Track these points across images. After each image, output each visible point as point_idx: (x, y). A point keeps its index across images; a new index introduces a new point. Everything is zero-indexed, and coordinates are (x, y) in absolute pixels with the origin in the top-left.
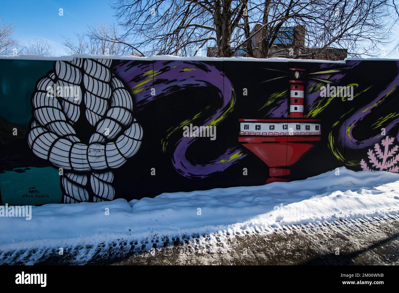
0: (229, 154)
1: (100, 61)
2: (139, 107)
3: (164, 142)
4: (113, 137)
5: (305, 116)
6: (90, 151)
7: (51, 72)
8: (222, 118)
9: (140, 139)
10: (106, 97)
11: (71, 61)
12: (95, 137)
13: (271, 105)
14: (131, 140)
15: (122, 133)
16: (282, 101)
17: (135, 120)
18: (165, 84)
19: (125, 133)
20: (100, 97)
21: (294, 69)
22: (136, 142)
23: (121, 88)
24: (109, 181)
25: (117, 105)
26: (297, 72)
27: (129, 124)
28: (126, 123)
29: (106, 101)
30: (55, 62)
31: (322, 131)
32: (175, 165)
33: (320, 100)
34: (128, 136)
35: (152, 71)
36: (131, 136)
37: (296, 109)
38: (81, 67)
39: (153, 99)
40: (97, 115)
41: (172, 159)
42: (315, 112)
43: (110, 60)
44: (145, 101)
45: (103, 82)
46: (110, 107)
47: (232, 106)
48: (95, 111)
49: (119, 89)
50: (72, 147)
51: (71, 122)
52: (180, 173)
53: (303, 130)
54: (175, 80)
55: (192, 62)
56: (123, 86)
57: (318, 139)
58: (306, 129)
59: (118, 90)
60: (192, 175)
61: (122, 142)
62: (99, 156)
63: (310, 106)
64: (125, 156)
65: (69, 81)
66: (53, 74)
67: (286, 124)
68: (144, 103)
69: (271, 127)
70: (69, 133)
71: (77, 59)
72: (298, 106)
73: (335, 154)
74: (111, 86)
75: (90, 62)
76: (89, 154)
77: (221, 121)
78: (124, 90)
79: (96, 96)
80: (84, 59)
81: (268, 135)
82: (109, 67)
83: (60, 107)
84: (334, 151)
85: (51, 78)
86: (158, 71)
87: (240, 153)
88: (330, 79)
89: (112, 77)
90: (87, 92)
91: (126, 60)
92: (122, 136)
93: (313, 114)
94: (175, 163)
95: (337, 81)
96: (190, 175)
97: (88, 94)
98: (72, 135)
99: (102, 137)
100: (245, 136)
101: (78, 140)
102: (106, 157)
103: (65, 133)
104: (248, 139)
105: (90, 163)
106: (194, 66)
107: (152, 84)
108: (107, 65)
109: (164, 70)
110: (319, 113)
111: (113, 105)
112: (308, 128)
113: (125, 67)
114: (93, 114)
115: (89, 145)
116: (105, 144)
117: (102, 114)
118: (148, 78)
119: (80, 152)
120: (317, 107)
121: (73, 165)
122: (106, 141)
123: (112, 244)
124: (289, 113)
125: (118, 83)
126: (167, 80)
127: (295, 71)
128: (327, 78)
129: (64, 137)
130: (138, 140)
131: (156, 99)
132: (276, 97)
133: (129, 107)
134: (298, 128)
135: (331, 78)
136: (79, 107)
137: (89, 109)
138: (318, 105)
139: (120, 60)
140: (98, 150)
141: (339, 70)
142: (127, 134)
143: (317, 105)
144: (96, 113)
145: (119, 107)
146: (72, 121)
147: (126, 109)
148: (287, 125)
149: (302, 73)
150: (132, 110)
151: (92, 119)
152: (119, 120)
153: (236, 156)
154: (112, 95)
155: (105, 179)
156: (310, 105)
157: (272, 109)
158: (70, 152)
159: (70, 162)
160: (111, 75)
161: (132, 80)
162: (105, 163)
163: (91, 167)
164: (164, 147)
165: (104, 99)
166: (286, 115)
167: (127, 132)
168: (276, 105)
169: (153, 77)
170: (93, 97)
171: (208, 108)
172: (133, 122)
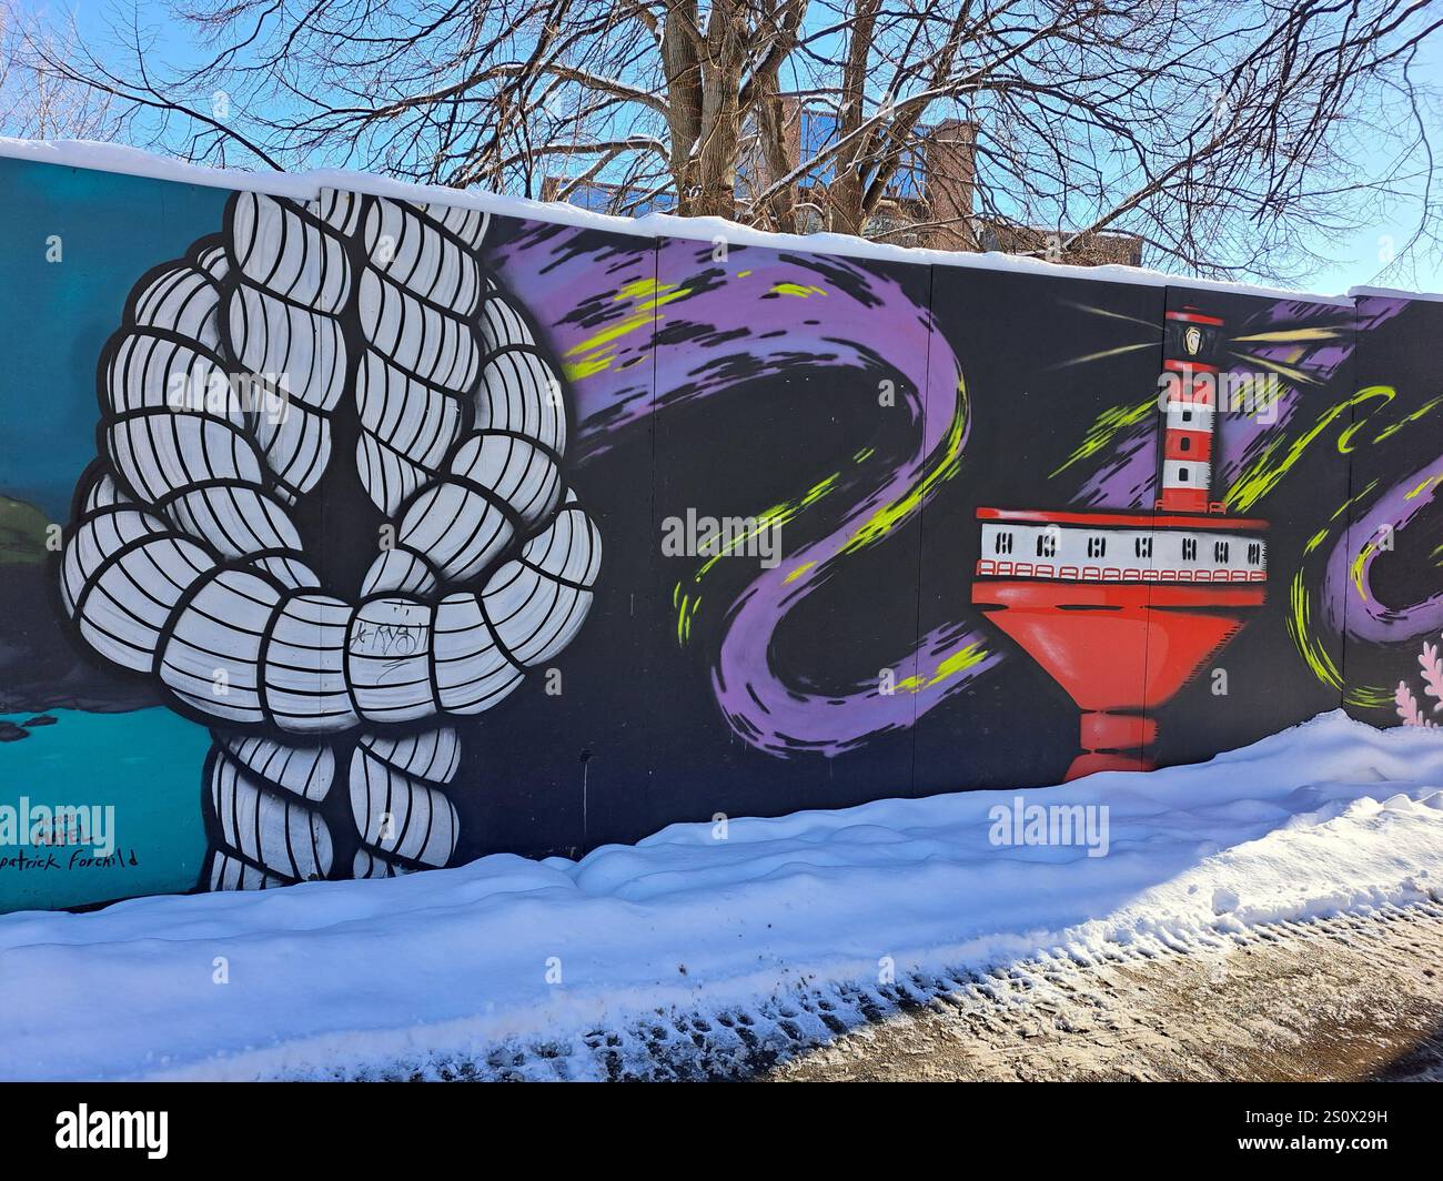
0: (934, 653)
1: (437, 216)
2: (590, 437)
3: (686, 598)
4: (472, 571)
5: (1213, 507)
6: (360, 635)
7: (209, 243)
8: (913, 502)
9: (589, 582)
10: (454, 385)
11: (308, 202)
12: (391, 569)
13: (1098, 454)
14: (548, 586)
15: (512, 552)
16: (1138, 441)
17: (572, 497)
18: (703, 345)
19: (525, 553)
20: (429, 384)
21: (1183, 317)
22: (568, 593)
23: (522, 348)
24: (436, 775)
25: (500, 424)
26: (1192, 329)
27: (546, 513)
28: (534, 509)
29: (451, 403)
30: (236, 194)
31: (1269, 569)
32: (722, 698)
33: (1266, 444)
34: (536, 569)
35: (652, 282)
36: (552, 567)
37: (1183, 475)
38: (350, 231)
39: (651, 409)
40: (406, 466)
41: (714, 670)
42: (1249, 492)
43: (482, 214)
44: (618, 417)
45: (446, 312)
46: (467, 430)
47: (953, 453)
48: (400, 444)
49: (510, 353)
50: (278, 611)
51: (284, 493)
52: (742, 735)
53: (1205, 565)
54: (744, 332)
55: (814, 261)
56: (530, 341)
57: (1258, 599)
58: (1217, 558)
59: (509, 356)
60: (789, 741)
61: (510, 592)
62: (402, 658)
63: (1231, 468)
64: (520, 655)
65: (292, 296)
66: (221, 251)
67: (1147, 535)
68: (612, 424)
69: (1094, 548)
70: (273, 543)
71: (336, 192)
72: (1192, 466)
73: (1311, 659)
74: (478, 336)
75: (393, 214)
76: (355, 648)
77: (910, 514)
78: (532, 358)
79: (411, 375)
80: (369, 200)
81: (1080, 577)
82: (476, 247)
83: (237, 417)
84: (1309, 649)
85: (206, 273)
86: (678, 286)
87: (979, 651)
88: (1302, 366)
89: (485, 295)
90: (371, 354)
91: (546, 224)
92: (513, 567)
93: (1242, 498)
94: (724, 688)
95: (1323, 375)
96: (781, 743)
97: (376, 363)
98: (285, 553)
99: (420, 568)
100: (996, 579)
101: (311, 580)
102: (432, 662)
103: (251, 546)
104: (1007, 594)
105: (355, 690)
106: (821, 277)
107: (649, 341)
108: (467, 237)
109: (701, 284)
110: (1263, 495)
111: (482, 423)
112: (1222, 554)
113: (544, 252)
114: (389, 456)
115: (357, 604)
116: (432, 601)
117: (433, 462)
118: (636, 314)
119: (314, 636)
120: (1255, 472)
121: (276, 701)
122: (441, 587)
123: (643, 1029)
124: (1160, 493)
125: (509, 326)
126: (711, 328)
127: (1186, 325)
128: (1292, 360)
129: (245, 564)
130: (579, 587)
131: (660, 410)
132: (1117, 425)
133: (547, 438)
134: (1189, 552)
135: (1307, 361)
136: (326, 422)
137: (375, 435)
138: (1261, 464)
139: (522, 221)
140: (400, 626)
141: (1334, 331)
142: (534, 559)
143: (1254, 462)
144: (405, 456)
145: (506, 432)
146: (288, 486)
147: (536, 444)
148: (1150, 540)
149: (1209, 335)
150: (562, 453)
151: (383, 479)
152: (503, 492)
153: (963, 661)
154: (481, 376)
155: (417, 769)
156: (1231, 463)
157: (1102, 474)
158: (267, 637)
159: (262, 686)
160: (484, 284)
161: (571, 318)
162: (424, 692)
163: (358, 710)
164: (685, 621)
165: (445, 392)
166: (1148, 501)
167: (535, 551)
168: (1111, 457)
169: (656, 311)
170: (398, 378)
171: (862, 457)
172: (562, 506)
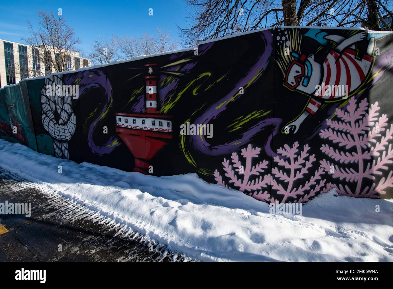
0: (112, 141)
1: (58, 76)
3: (84, 127)
4: (66, 121)
5: (158, 112)
8: (107, 111)
9: (75, 124)
10: (62, 97)
11: (50, 78)
12: (61, 121)
13: (134, 100)
14: (72, 124)
16: (140, 97)
18: (83, 87)
19: (70, 119)
20: (60, 97)
21: (148, 65)
24: (67, 148)
26: (150, 68)
28: (70, 113)
29: (62, 100)
30: (45, 79)
31: (173, 129)
32: (89, 144)
33: (170, 95)
35: (78, 79)
36: (72, 121)
37: (151, 104)
38: (53, 80)
41: (88, 139)
42: (167, 108)
43: (62, 75)
47: (111, 102)
48: (59, 105)
50: (54, 125)
51: (53, 112)
52: (91, 150)
53: (157, 127)
54: (87, 84)
55: (92, 70)
57: (170, 137)
58: (160, 125)
60: (96, 152)
61: (69, 125)
63: (162, 102)
64: (71, 133)
66: (45, 86)
67: (144, 119)
68: (76, 101)
69: (134, 121)
70: (53, 117)
71: (51, 76)
72: (153, 102)
73: (187, 157)
75: (55, 77)
76: (60, 130)
77: (106, 114)
80: (53, 76)
83: (49, 103)
84: (186, 153)
85: (44, 88)
86: (80, 79)
87: (118, 141)
88: (180, 71)
92: (69, 121)
93: (165, 110)
94: (89, 142)
95: (187, 72)
96: (95, 153)
97: (56, 96)
98: (53, 119)
99: (63, 121)
100: (119, 127)
101: (56, 122)
102: (65, 133)
103: (51, 118)
104: (121, 130)
105: (61, 136)
106: (93, 73)
108: (61, 78)
109: (82, 78)
110: (170, 109)
111: (65, 102)
112: (161, 124)
113: (67, 78)
115: (59, 125)
116: (64, 125)
117: (62, 107)
118: (77, 84)
119: (57, 129)
120: (168, 102)
121: (56, 136)
122: (64, 123)
124: (146, 109)
126: (83, 84)
127: (148, 67)
128: (177, 70)
129: (51, 120)
131: (80, 98)
132: (137, 93)
134: (153, 123)
135: (181, 69)
136: (54, 103)
137: (57, 104)
138: (169, 100)
139: (65, 74)
140: (62, 128)
141: (190, 58)
143: (167, 100)
144: (60, 107)
145: (67, 103)
147: (69, 104)
148: (145, 120)
149: (154, 68)
151: (59, 110)
152: (67, 111)
153: (115, 143)
154: (64, 96)
156: (162, 100)
157: (134, 105)
158: (54, 128)
159: (55, 134)
160: (63, 84)
162: (65, 137)
163: (61, 138)
166: (144, 111)
168: (136, 101)
169: (79, 83)
170: (58, 97)
171: (100, 103)
172: (72, 113)
